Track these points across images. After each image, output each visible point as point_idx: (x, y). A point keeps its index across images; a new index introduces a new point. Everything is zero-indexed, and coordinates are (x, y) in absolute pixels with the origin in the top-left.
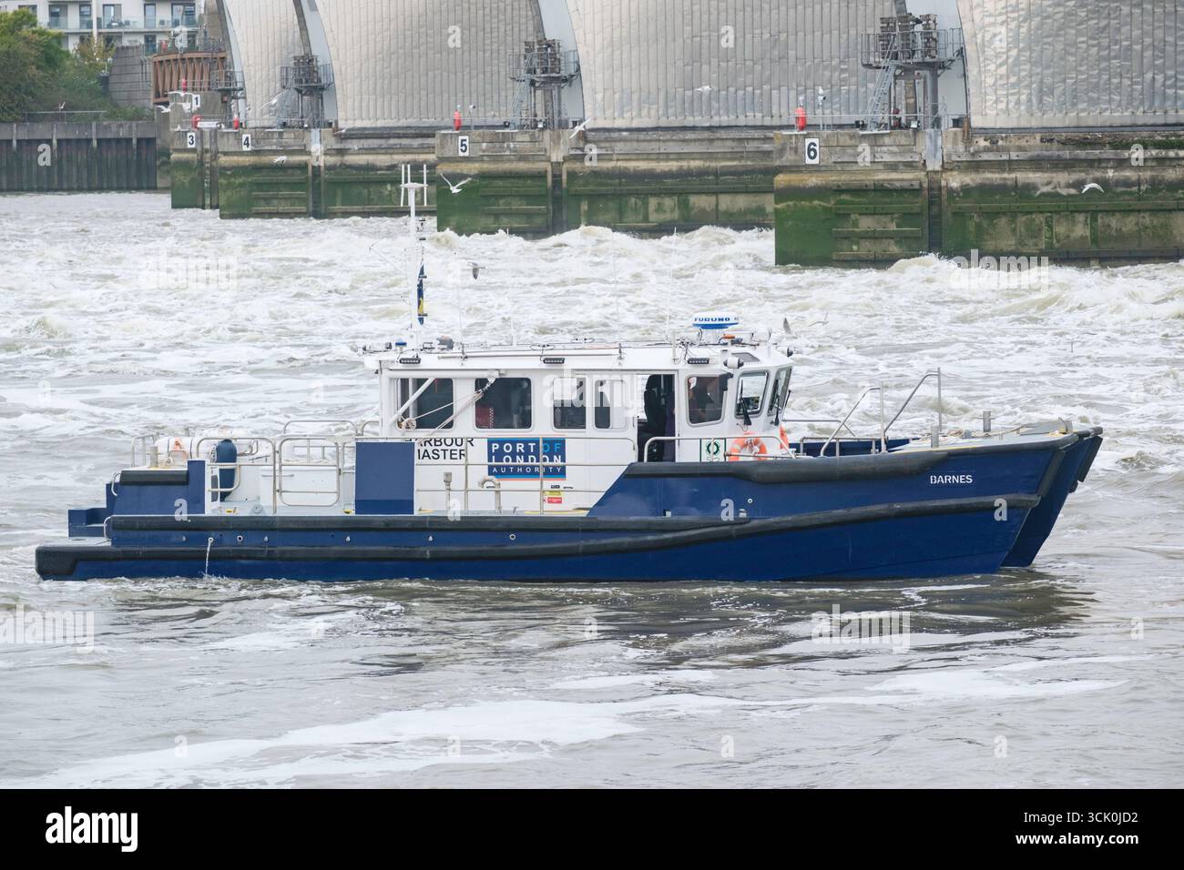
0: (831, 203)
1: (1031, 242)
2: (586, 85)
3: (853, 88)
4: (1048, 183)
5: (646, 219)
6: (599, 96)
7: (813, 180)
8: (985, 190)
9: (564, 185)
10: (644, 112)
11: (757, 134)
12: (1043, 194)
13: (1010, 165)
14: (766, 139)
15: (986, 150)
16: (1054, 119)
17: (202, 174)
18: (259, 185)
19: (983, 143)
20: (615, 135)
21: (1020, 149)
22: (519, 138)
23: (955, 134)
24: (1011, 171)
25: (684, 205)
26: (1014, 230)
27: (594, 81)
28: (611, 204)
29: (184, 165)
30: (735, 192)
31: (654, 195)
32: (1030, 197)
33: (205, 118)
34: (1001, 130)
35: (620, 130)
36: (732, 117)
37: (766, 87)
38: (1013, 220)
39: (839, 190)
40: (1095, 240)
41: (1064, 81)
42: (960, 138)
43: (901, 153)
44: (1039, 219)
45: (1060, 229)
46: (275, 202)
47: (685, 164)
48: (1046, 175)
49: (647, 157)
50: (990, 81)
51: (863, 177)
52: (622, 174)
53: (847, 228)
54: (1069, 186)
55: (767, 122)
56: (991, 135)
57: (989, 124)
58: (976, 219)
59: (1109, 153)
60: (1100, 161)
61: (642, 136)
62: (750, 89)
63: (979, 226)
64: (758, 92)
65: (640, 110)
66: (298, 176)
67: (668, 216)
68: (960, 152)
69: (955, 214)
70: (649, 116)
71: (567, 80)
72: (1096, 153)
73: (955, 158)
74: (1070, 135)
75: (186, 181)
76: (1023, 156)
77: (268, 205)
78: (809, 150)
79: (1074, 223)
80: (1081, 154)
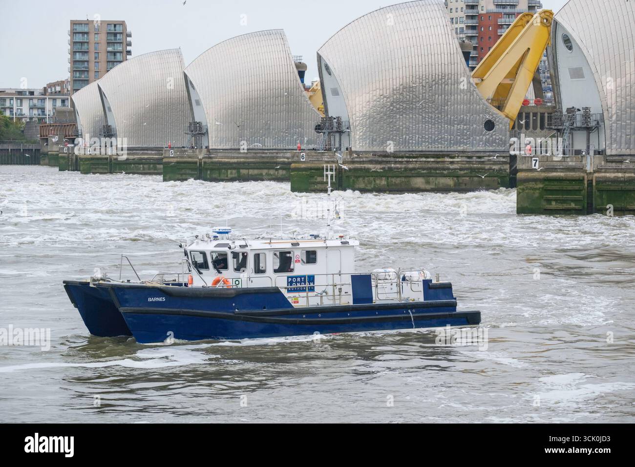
0: (308, 173)
1: (369, 185)
2: (210, 135)
3: (289, 138)
4: (375, 168)
5: (227, 176)
6: (214, 139)
7: (303, 166)
8: (356, 170)
9: (203, 166)
10: (227, 144)
11: (261, 151)
12: (373, 171)
13: (363, 162)
14: (263, 153)
15: (356, 158)
16: (376, 149)
17: (69, 160)
18: (93, 164)
19: (355, 155)
20: (219, 151)
21: (366, 157)
22: (189, 151)
23: (347, 152)
24: (363, 164)
25: (239, 172)
26: (364, 182)
27: (212, 134)
28: (217, 172)
29: (63, 158)
30: (254, 169)
31: (230, 169)
32: (369, 172)
33: (69, 143)
34: (361, 152)
35: (220, 149)
36: (277, 146)
37: (264, 137)
38: (364, 179)
39: (311, 169)
40: (388, 185)
41: (379, 137)
42: (348, 154)
43: (331, 158)
44: (372, 179)
45: (378, 182)
46: (98, 169)
47: (239, 160)
48: (374, 165)
49: (228, 158)
50: (358, 137)
51: (318, 165)
52: (220, 163)
53: (313, 180)
54: (381, 169)
55: (264, 148)
56: (357, 153)
57: (357, 150)
58: (353, 178)
59: (392, 159)
60: (390, 161)
61: (226, 151)
62: (259, 138)
63: (353, 180)
64: (261, 139)
65: (226, 144)
66: (105, 162)
67: (234, 176)
68: (348, 158)
69: (346, 177)
70: (228, 145)
71: (203, 134)
72: (389, 159)
73: (347, 160)
74: (381, 154)
75: (64, 162)
76: (367, 160)
77: (96, 170)
78: (302, 157)
79: (382, 180)
80: (384, 159)
